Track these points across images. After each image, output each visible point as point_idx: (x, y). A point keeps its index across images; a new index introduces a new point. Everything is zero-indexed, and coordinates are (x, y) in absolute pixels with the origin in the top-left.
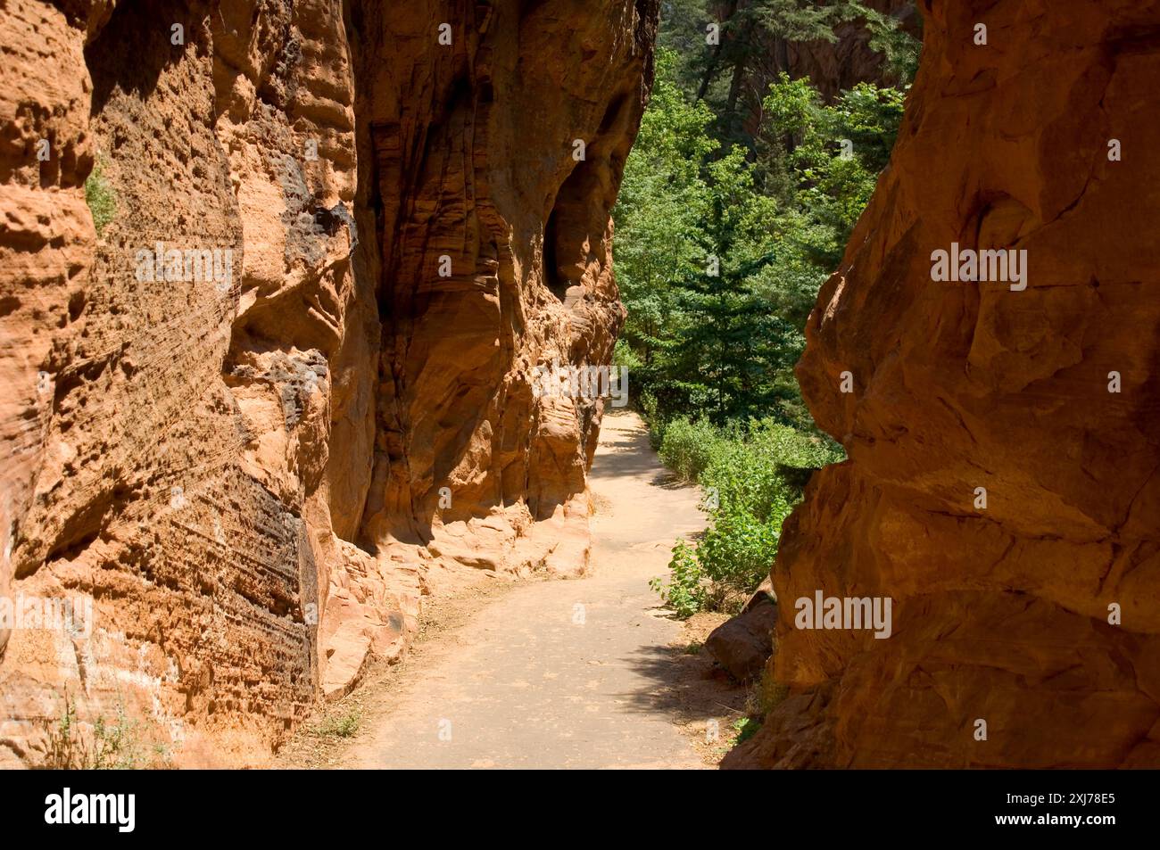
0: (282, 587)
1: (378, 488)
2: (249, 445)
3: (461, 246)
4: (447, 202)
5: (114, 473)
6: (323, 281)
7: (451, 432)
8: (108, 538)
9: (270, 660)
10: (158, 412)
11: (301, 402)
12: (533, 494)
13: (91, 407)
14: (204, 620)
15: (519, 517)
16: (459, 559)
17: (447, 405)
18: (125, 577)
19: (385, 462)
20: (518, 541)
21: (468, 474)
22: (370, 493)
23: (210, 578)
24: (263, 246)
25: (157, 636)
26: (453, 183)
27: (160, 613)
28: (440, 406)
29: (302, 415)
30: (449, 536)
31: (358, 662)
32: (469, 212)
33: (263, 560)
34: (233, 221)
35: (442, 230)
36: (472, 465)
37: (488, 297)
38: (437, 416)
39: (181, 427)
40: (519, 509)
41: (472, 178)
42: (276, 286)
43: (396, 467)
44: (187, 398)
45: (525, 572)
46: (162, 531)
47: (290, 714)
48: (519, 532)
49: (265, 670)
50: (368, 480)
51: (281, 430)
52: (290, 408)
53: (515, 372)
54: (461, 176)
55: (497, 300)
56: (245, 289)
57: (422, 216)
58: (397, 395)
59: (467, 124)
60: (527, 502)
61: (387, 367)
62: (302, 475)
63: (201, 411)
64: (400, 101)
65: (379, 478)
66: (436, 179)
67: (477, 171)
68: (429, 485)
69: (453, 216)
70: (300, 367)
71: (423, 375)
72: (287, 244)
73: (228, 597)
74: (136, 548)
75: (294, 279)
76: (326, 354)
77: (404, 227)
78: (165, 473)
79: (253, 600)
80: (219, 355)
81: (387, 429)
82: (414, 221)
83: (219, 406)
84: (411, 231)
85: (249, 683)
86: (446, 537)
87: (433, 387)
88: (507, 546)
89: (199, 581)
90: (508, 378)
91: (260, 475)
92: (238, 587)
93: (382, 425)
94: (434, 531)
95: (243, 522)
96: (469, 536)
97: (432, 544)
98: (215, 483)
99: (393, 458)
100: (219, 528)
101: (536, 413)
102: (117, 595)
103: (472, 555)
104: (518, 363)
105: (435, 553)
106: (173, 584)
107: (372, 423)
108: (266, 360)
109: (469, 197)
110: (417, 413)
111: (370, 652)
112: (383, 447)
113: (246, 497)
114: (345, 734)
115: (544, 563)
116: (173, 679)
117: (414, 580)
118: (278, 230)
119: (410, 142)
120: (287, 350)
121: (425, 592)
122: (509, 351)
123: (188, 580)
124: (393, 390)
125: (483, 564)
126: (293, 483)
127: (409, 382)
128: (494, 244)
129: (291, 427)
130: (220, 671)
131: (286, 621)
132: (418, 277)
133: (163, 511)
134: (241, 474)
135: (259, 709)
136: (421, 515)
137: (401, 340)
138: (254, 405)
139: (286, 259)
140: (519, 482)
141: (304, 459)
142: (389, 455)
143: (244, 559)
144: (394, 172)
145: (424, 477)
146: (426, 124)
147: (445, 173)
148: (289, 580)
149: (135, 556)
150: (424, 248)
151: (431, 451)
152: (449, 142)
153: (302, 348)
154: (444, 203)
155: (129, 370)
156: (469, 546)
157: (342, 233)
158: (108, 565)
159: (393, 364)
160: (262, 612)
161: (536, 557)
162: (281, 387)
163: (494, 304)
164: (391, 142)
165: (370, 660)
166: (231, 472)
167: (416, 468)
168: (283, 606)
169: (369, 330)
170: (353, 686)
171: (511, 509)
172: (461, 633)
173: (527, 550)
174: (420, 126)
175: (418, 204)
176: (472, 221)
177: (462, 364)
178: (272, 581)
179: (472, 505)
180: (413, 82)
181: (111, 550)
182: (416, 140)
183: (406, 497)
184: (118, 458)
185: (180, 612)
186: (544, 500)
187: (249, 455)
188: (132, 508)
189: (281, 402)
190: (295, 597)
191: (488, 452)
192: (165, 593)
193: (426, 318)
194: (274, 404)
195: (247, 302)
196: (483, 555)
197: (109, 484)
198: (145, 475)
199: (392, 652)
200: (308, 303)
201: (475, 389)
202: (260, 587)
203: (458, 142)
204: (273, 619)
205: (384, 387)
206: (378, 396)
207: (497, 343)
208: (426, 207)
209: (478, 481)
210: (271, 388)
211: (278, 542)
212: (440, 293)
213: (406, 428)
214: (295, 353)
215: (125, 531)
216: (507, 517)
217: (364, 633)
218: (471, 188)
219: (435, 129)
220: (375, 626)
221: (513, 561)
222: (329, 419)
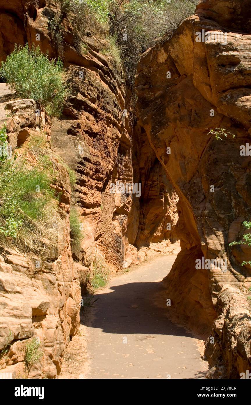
0: (119, 249)
1: (139, 236)
2: (115, 229)
3: (156, 190)
4: (154, 182)
5: (100, 233)
6: (127, 205)
7: (154, 225)
8: (99, 239)
9: (116, 259)
10: (105, 226)
11: (122, 223)
12: (171, 238)
13: (99, 226)
14: (108, 251)
15: (168, 243)
16: (154, 250)
17: (154, 219)
18: (101, 244)
19: (140, 230)
20: (167, 247)
21: (158, 234)
22: (137, 236)
23: (109, 245)
24: (118, 201)
25: (103, 251)
26: (155, 178)
27: (104, 249)
28: (152, 220)
29: (123, 224)
30: (153, 246)
31: (131, 263)
32: (158, 184)
33: (116, 244)
34: (114, 200)
35: (152, 187)
36: (158, 232)
37: (162, 200)
38: (151, 222)
39: (107, 227)
40: (168, 241)
41: (158, 177)
42: (119, 207)
43: (142, 232)
44: (107, 224)
45: (168, 253)
46: (104, 239)
47: (119, 268)
48: (167, 246)
49: (116, 260)
50: (136, 234)
51: (119, 227)
52: (121, 223)
53: (168, 213)
54: (156, 177)
55: (163, 200)
56: (115, 208)
57: (149, 184)
58: (143, 218)
59: (158, 167)
60: (170, 240)
61: (142, 213)
62: (122, 233)
63: (109, 225)
64: (145, 164)
65: (139, 233)
66: (151, 178)
67: (160, 176)
68: (149, 235)
69: (155, 184)
70: (123, 217)
71: (148, 214)
72: (121, 200)
73: (111, 248)
74: (102, 241)
75: (122, 205)
76: (127, 215)
77: (146, 186)
78: (105, 233)
79: (114, 250)
80: (111, 218)
81: (141, 224)
82: (147, 185)
83: (111, 224)
84: (147, 187)
85: (113, 261)
86: (152, 246)
87: (150, 216)
88: (165, 248)
89: (108, 246)
90: (166, 215)
91: (116, 233)
92: (112, 247)
93: (140, 223)
94: (150, 244)
95: (113, 239)
96: (157, 246)
97: (150, 247)
98: (110, 234)
99: (142, 230)
100: (110, 240)
101: (172, 222)
102: (100, 246)
103: (157, 249)
104: (168, 212)
105: (150, 249)
106: (105, 246)
107: (138, 223)
108: (117, 217)
109: (158, 181)
110: (147, 221)
111: (133, 262)
112: (140, 228)
113: (114, 236)
114: (127, 271)
115: (172, 252)
116: (105, 257)
117: (144, 253)
118: (120, 198)
119: (147, 171)
120: (121, 215)
121: (146, 255)
122: (166, 209)
123: (107, 245)
124: (143, 217)
125: (159, 251)
126: (121, 234)
127: (146, 215)
128: (163, 189)
129: (121, 226)
130: (110, 257)
131: (119, 254)
132: (148, 195)
133: (105, 237)
134: (113, 233)
135: (114, 265)
136: (147, 241)
137: (144, 207)
138: (116, 223)
139: (121, 203)
140: (168, 236)
141: (123, 230)
142: (141, 229)
143: (113, 244)
144: (144, 176)
145: (148, 234)
146: (150, 168)
147: (153, 177)
148: (120, 248)
149: (102, 242)
150: (149, 190)
151: (150, 229)
152: (154, 171)
153: (123, 214)
154: (153, 182)
155: (102, 222)
156: (157, 248)
157: (130, 197)
158: (99, 242)
159: (143, 212)
160: (115, 252)
161: (170, 250)
162: (119, 220)
163: (162, 201)
164: (143, 171)
165: (132, 263)
166: (112, 233)
167: (147, 232)
168: (118, 252)
169: (137, 207)
170: (129, 267)
171: (166, 241)
172: (151, 262)
173: (169, 249)
174: (149, 168)
175: (148, 182)
176: (158, 185)
177: (157, 212)
178: (117, 248)
179: (159, 240)
180: (147, 160)
181: (99, 241)
182: (148, 170)
183: (145, 237)
184: (101, 231)
185: (106, 249)
186: (174, 239)
187: (115, 230)
188: (102, 236)
189: (119, 223)
190: (120, 251)
191: (162, 229)
192: (104, 246)
193: (149, 203)
194: (118, 223)
195: (115, 209)
196: (159, 250)
197: (100, 234)
198: (103, 233)
199: (137, 263)
200: (124, 208)
201: (159, 217)
202: (115, 248)
203: (156, 171)
204: (117, 253)
205: (141, 216)
206: (140, 218)
207: (163, 208)
208: (149, 183)
209: (159, 235)
210: (118, 221)
211: (118, 242)
212: (152, 198)
213: (145, 224)
214: (122, 215)
215: (101, 239)
216: (165, 242)
217: (132, 259)
218: (158, 179)
219: (152, 168)
220: (134, 258)
221: (165, 251)
222: (127, 225)
